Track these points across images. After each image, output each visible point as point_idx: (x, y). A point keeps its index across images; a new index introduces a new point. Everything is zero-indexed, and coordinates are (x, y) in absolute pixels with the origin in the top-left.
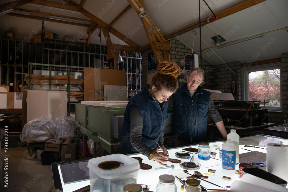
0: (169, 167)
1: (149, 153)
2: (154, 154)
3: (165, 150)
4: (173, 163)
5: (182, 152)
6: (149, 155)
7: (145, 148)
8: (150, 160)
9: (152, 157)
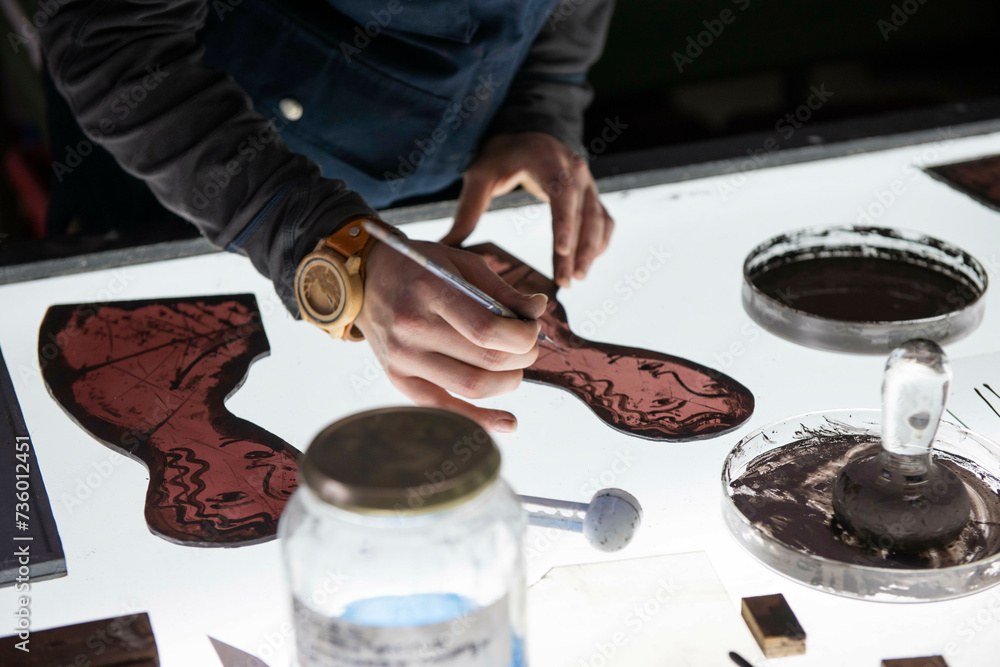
0: (567, 513)
1: (284, 241)
2: (354, 264)
3: (575, 202)
4: (622, 426)
5: (856, 239)
6: (293, 257)
7: (225, 161)
8: (299, 318)
9: (321, 296)
